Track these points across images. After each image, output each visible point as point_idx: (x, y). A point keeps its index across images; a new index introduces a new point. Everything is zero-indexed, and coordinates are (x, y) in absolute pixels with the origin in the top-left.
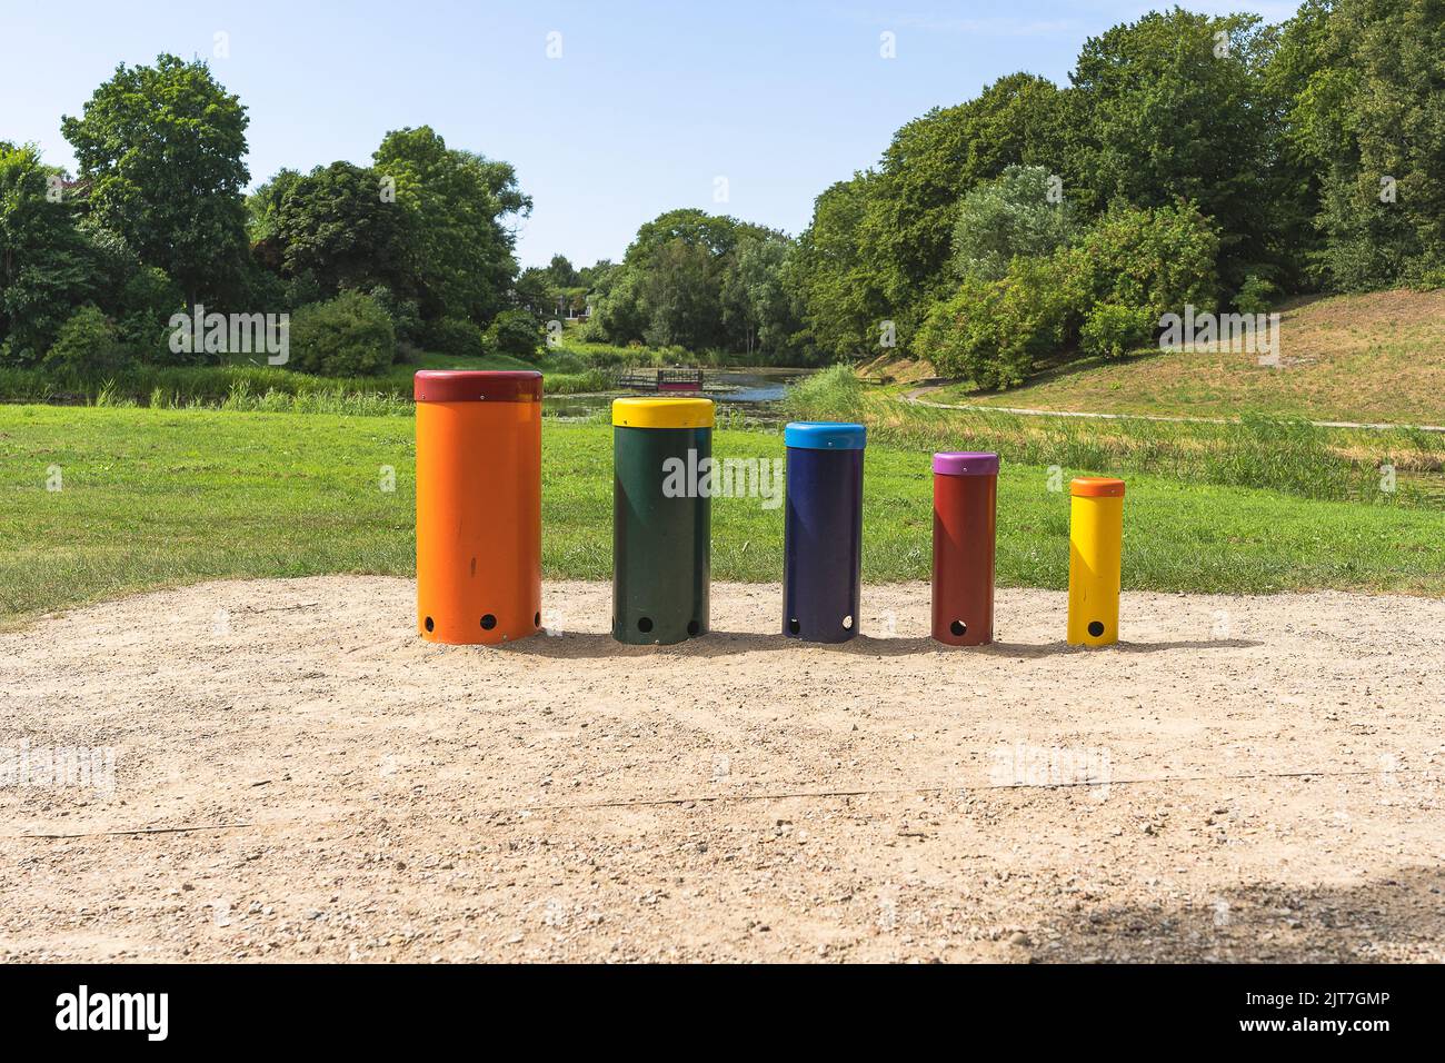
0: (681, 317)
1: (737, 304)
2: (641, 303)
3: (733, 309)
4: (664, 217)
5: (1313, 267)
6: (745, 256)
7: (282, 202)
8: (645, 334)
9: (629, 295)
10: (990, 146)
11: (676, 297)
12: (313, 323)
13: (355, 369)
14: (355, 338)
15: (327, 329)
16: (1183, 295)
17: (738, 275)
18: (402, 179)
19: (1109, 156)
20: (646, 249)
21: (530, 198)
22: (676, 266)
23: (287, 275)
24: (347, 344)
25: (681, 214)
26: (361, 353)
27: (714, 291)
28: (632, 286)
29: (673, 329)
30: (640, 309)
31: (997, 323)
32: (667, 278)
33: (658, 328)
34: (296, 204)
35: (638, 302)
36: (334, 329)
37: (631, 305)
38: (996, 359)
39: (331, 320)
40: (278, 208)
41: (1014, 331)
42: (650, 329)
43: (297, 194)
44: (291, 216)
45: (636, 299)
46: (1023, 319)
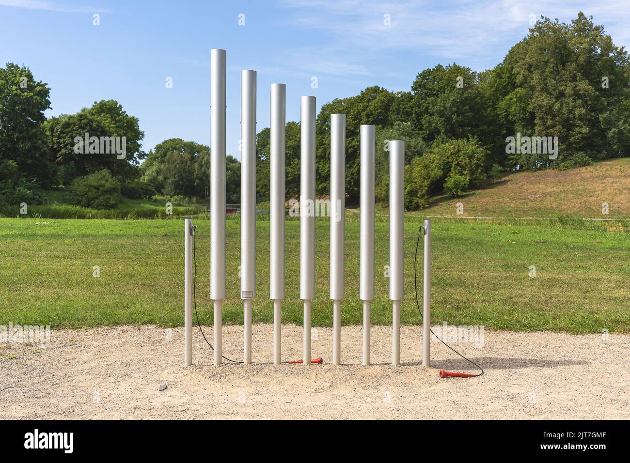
0: (179, 184)
1: (201, 178)
2: (160, 178)
3: (200, 180)
4: (166, 142)
5: (511, 161)
6: (205, 158)
7: (55, 131)
8: (163, 190)
9: (155, 174)
10: (372, 114)
11: (177, 175)
12: (86, 186)
13: (106, 206)
14: (105, 192)
15: (92, 188)
16: (477, 172)
17: (202, 166)
18: (107, 123)
19: (436, 118)
20: (159, 155)
21: (143, 132)
22: (176, 163)
23: (59, 164)
24: (102, 194)
25: (174, 140)
26: (109, 199)
27: (191, 173)
28: (156, 171)
29: (175, 188)
30: (160, 180)
31: (416, 182)
32: (172, 167)
33: (168, 188)
34: (62, 132)
35: (158, 177)
36: (96, 188)
37: (155, 178)
38: (417, 197)
39: (94, 184)
40: (52, 133)
41: (421, 186)
42: (164, 188)
43: (62, 128)
44: (59, 138)
45: (157, 176)
46: (424, 182)
